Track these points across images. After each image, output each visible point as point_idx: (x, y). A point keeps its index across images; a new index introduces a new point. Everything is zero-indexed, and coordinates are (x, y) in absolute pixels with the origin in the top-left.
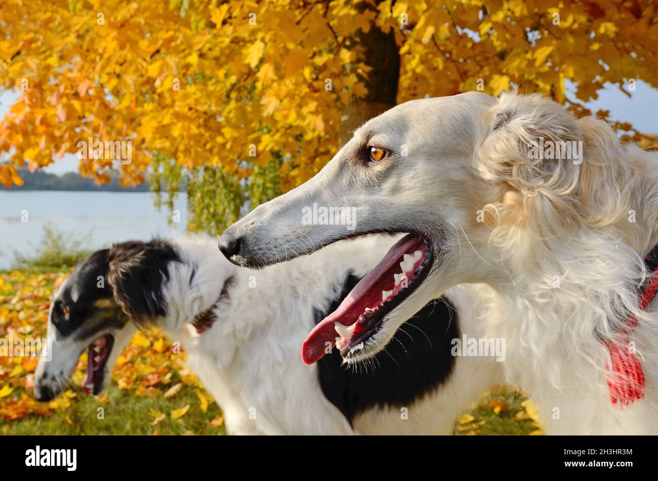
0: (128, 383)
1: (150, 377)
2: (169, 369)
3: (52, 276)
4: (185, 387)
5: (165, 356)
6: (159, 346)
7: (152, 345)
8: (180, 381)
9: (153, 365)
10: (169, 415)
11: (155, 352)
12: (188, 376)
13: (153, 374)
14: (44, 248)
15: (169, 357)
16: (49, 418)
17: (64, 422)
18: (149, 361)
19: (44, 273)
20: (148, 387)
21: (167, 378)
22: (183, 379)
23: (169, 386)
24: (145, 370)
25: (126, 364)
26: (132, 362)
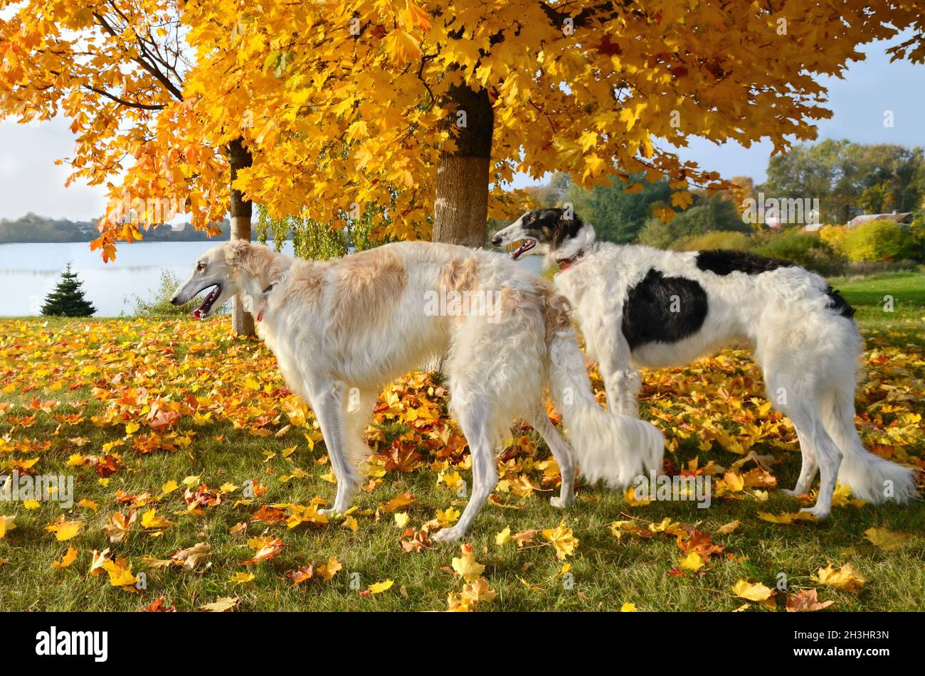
0: (242, 424)
1: (261, 418)
2: (278, 411)
3: (171, 322)
4: (294, 427)
5: (274, 399)
6: (268, 389)
7: (262, 388)
8: (289, 423)
9: (263, 408)
10: (279, 452)
11: (265, 395)
12: (296, 417)
13: (264, 416)
14: (162, 296)
15: (279, 399)
16: (174, 453)
17: (187, 457)
18: (260, 403)
19: (164, 319)
20: (260, 427)
21: (276, 420)
22: (291, 421)
23: (279, 427)
24: (257, 412)
25: (239, 406)
26: (245, 404)
